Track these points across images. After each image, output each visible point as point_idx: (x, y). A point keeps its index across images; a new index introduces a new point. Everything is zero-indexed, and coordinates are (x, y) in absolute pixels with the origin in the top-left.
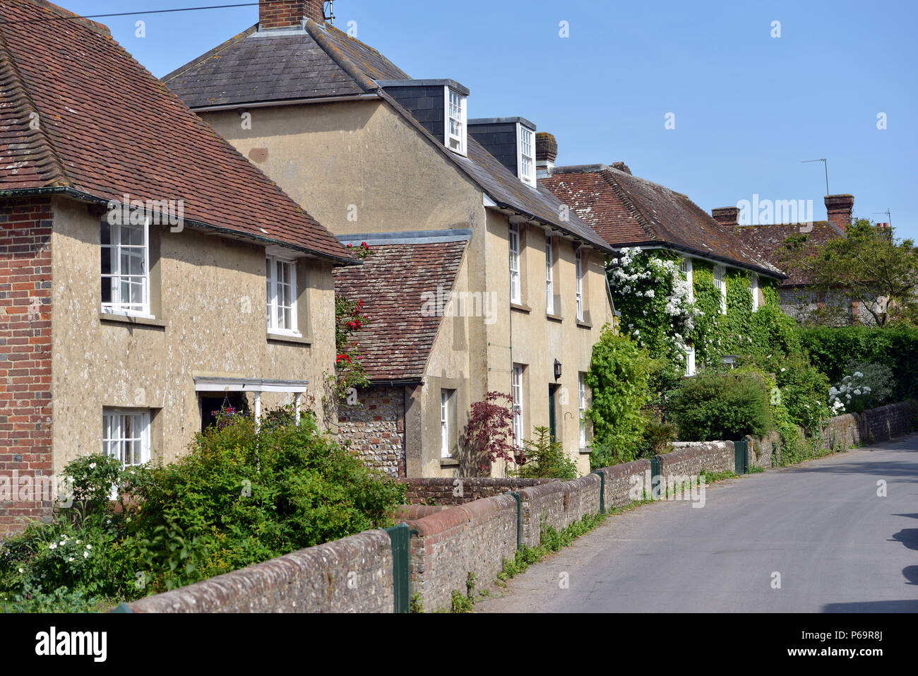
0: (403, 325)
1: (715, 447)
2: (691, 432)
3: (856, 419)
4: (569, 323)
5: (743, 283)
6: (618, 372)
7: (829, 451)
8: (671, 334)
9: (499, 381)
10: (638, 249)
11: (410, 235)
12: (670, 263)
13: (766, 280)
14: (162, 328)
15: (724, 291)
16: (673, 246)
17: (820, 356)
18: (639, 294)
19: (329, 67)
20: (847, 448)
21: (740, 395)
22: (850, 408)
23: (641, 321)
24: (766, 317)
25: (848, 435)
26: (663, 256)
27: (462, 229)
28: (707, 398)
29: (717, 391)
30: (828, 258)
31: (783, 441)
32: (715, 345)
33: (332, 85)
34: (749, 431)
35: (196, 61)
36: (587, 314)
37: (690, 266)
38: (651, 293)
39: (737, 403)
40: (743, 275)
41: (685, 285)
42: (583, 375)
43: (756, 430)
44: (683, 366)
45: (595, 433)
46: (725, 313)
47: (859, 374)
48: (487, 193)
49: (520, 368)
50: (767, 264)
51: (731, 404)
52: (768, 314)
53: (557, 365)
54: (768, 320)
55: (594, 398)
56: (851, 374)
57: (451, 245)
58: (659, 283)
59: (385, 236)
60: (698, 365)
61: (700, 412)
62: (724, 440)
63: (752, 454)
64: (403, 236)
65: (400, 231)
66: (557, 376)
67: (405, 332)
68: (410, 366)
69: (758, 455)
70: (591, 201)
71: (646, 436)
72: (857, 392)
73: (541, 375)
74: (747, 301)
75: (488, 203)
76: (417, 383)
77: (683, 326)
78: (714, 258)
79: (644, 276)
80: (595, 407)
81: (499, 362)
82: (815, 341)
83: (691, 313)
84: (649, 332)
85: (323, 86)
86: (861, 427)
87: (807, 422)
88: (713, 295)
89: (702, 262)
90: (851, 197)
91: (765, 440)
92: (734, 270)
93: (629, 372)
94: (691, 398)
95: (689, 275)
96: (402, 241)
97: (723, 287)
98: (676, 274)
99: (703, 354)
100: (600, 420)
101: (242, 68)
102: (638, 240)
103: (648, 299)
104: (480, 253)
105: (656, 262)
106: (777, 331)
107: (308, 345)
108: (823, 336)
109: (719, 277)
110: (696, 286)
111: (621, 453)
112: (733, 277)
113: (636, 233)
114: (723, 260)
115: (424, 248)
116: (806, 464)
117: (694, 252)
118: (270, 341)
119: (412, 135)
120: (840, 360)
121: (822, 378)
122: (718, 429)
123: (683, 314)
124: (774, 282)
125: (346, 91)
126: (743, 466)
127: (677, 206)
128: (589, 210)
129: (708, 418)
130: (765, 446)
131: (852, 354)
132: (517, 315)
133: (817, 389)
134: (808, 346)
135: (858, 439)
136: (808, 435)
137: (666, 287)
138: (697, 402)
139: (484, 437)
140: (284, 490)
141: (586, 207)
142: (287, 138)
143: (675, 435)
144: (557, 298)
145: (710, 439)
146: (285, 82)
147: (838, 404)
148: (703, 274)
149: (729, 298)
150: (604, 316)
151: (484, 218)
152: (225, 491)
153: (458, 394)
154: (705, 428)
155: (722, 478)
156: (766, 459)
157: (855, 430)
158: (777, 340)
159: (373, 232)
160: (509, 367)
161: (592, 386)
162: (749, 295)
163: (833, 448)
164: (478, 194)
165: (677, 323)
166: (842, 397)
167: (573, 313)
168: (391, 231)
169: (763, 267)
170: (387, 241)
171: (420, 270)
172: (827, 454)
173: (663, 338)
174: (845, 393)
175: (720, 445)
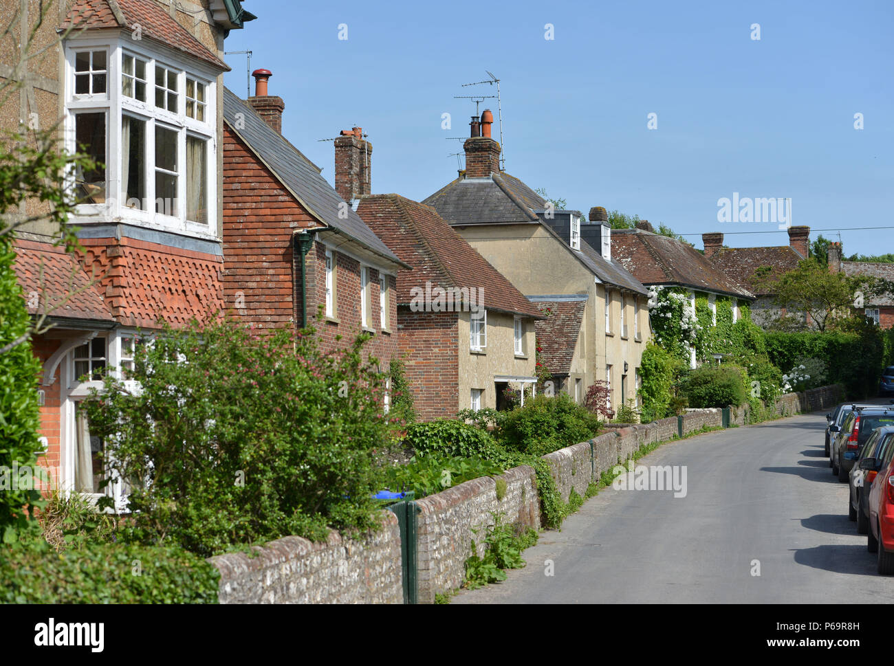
0: (556, 346)
1: (711, 412)
2: (696, 402)
3: (799, 396)
4: (631, 340)
5: (728, 304)
6: (656, 368)
7: (780, 415)
8: (682, 341)
9: (601, 375)
10: (662, 287)
11: (555, 297)
12: (681, 296)
13: (742, 301)
14: (485, 355)
15: (715, 312)
16: (683, 285)
17: (779, 352)
18: (662, 315)
19: (510, 204)
20: (792, 414)
21: (726, 382)
22: (796, 389)
23: (663, 333)
24: (742, 326)
25: (793, 406)
26: (676, 291)
27: (583, 294)
28: (706, 382)
29: (712, 379)
30: (786, 283)
31: (751, 409)
32: (709, 346)
33: (513, 215)
34: (731, 403)
35: (433, 196)
36: (639, 334)
37: (693, 296)
38: (669, 315)
39: (724, 386)
40: (727, 299)
41: (690, 310)
42: (637, 369)
43: (734, 402)
44: (689, 361)
45: (643, 402)
46: (715, 325)
47: (802, 366)
48: (597, 276)
49: (609, 366)
50: (743, 290)
51: (720, 387)
52: (743, 325)
53: (626, 364)
54: (743, 329)
55: (643, 382)
56: (798, 366)
57: (578, 303)
58: (675, 308)
59: (542, 297)
60: (697, 360)
61: (702, 391)
62: (716, 407)
63: (732, 416)
64: (551, 297)
65: (549, 294)
66: (626, 371)
67: (558, 349)
68: (562, 367)
69: (736, 417)
70: (631, 254)
71: (671, 405)
72: (801, 379)
73: (618, 370)
74: (730, 316)
75: (598, 281)
76: (566, 376)
77: (689, 336)
78: (709, 290)
79: (665, 304)
80: (643, 387)
81: (601, 364)
82: (775, 342)
83: (694, 328)
84: (668, 340)
85: (508, 215)
86: (802, 401)
87: (766, 397)
88: (708, 314)
89: (701, 293)
90: (807, 228)
91: (740, 408)
92: (721, 296)
93: (663, 368)
94: (695, 382)
95: (693, 302)
96: (551, 300)
97: (714, 308)
98: (685, 303)
99: (701, 353)
100: (646, 395)
101: (460, 202)
102: (662, 281)
103: (667, 319)
104: (593, 308)
105: (672, 295)
106: (749, 336)
107: (526, 359)
108: (780, 339)
109: (712, 301)
110: (697, 308)
111: (658, 414)
112: (721, 301)
113: (660, 276)
114: (714, 291)
115: (563, 304)
116: (765, 423)
117: (696, 287)
118: (516, 358)
119: (556, 243)
120: (792, 356)
121: (776, 370)
122: (712, 401)
123: (689, 328)
124: (747, 302)
125: (522, 219)
126: (727, 423)
127: (684, 254)
128: (629, 259)
129: (706, 394)
130: (740, 412)
131: (800, 351)
132: (608, 338)
133: (774, 377)
134: (771, 346)
135: (799, 409)
136: (767, 406)
137: (679, 311)
138: (700, 385)
139: (594, 403)
140: (561, 421)
141: (627, 258)
142: (488, 243)
143: (688, 404)
144: (625, 326)
145: (707, 407)
146: (487, 212)
147: (787, 386)
148: (701, 300)
149: (718, 315)
150: (647, 334)
151: (595, 288)
152: (539, 422)
153: (582, 381)
154: (704, 400)
155: (715, 429)
156: (740, 420)
157: (798, 403)
158: (749, 344)
159: (535, 294)
160: (605, 367)
161: (641, 376)
162: (731, 313)
163: (783, 414)
164: (592, 276)
165: (686, 334)
166: (791, 381)
167: (632, 335)
168: (545, 294)
169: (741, 293)
170: (543, 300)
171: (562, 316)
172: (779, 418)
173: (676, 343)
174: (793, 379)
175: (714, 410)
